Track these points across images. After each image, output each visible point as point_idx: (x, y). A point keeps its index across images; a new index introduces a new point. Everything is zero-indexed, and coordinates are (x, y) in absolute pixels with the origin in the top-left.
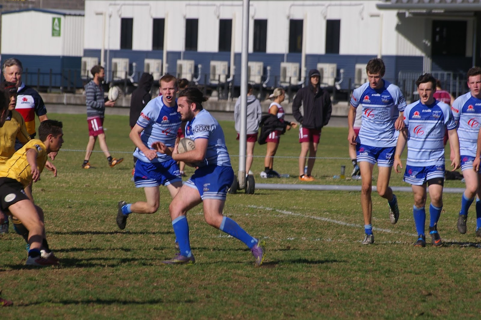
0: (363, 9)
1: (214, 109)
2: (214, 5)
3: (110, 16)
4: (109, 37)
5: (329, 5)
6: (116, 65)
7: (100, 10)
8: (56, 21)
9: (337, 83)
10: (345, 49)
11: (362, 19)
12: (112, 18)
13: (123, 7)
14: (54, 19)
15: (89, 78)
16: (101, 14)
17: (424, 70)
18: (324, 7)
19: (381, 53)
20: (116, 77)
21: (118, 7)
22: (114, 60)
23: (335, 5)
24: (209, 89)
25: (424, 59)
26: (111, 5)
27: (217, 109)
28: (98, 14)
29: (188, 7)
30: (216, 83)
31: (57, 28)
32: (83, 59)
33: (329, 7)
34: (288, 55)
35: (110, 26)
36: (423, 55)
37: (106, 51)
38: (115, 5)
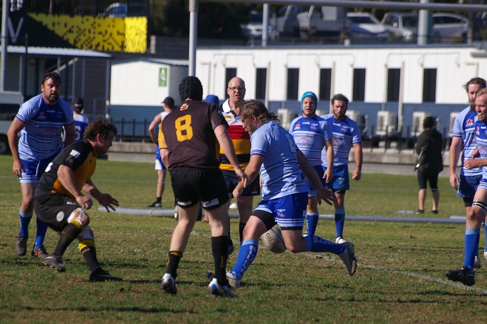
0: (459, 57)
2: (315, 54)
3: (215, 66)
4: (214, 87)
5: (426, 54)
7: (205, 60)
8: (163, 71)
11: (459, 67)
12: (217, 68)
13: (227, 57)
14: (161, 69)
16: (206, 64)
18: (420, 56)
21: (222, 57)
23: (432, 54)
26: (215, 55)
28: (203, 64)
29: (289, 56)
31: (164, 79)
34: (385, 104)
35: (214, 75)
38: (220, 55)
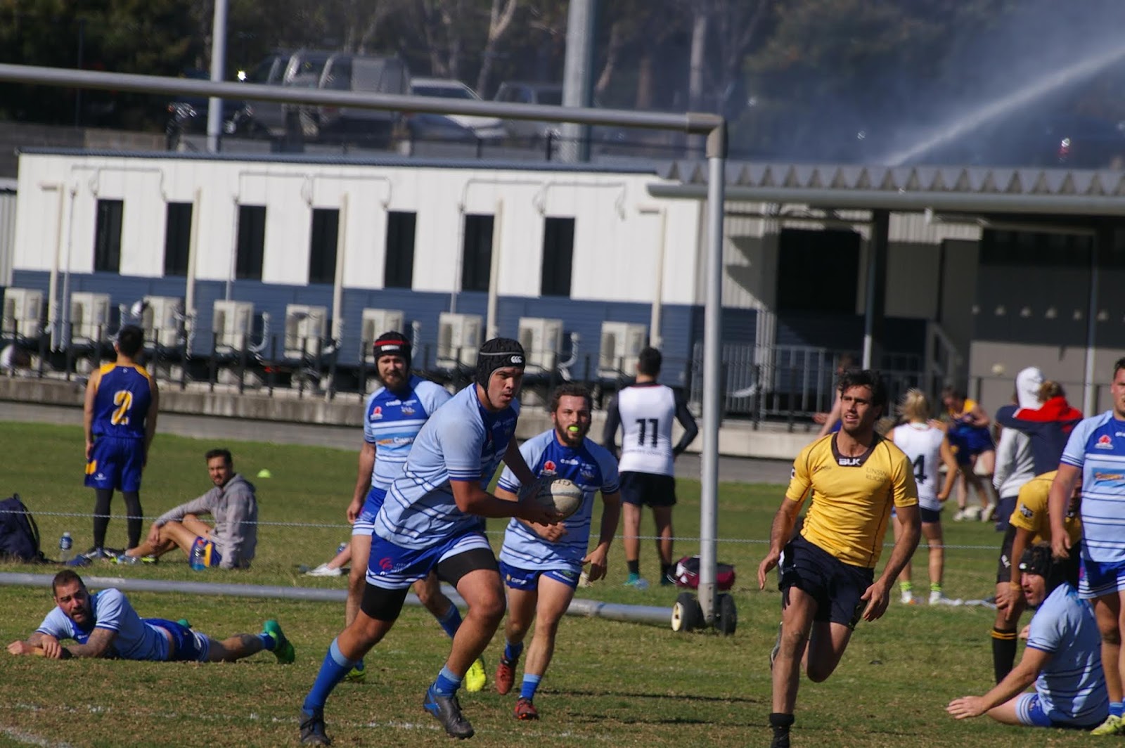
0: (624, 195)
1: (290, 417)
2: (302, 175)
3: (74, 194)
4: (70, 244)
5: (553, 184)
6: (80, 308)
7: (51, 180)
9: (562, 366)
10: (584, 286)
11: (623, 217)
12: (78, 199)
13: (103, 173)
15: (19, 338)
16: (53, 188)
17: (757, 342)
18: (539, 188)
19: (660, 299)
20: (80, 337)
21: (91, 174)
22: (77, 297)
23: (565, 184)
24: (286, 370)
25: (758, 315)
26: (75, 168)
27: (296, 418)
28: (47, 188)
29: (244, 178)
30: (297, 355)
32: (9, 294)
33: (551, 188)
34: (459, 297)
35: (71, 217)
36: (758, 305)
37: (60, 276)
38: (85, 168)
